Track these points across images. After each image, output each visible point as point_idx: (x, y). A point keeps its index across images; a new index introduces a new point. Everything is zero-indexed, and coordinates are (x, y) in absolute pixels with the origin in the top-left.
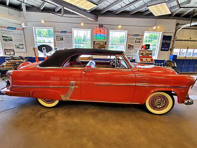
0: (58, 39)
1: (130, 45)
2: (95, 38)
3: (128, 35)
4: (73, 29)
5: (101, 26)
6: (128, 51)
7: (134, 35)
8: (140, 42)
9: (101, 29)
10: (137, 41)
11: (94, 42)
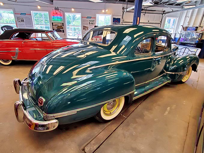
0: (19, 21)
1: (85, 27)
2: (53, 19)
3: (82, 17)
4: (31, 11)
5: (57, 9)
6: (84, 32)
7: (87, 18)
8: (93, 23)
9: (57, 11)
10: (90, 23)
11: (52, 23)
